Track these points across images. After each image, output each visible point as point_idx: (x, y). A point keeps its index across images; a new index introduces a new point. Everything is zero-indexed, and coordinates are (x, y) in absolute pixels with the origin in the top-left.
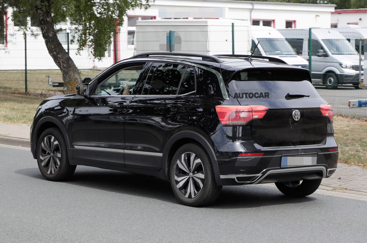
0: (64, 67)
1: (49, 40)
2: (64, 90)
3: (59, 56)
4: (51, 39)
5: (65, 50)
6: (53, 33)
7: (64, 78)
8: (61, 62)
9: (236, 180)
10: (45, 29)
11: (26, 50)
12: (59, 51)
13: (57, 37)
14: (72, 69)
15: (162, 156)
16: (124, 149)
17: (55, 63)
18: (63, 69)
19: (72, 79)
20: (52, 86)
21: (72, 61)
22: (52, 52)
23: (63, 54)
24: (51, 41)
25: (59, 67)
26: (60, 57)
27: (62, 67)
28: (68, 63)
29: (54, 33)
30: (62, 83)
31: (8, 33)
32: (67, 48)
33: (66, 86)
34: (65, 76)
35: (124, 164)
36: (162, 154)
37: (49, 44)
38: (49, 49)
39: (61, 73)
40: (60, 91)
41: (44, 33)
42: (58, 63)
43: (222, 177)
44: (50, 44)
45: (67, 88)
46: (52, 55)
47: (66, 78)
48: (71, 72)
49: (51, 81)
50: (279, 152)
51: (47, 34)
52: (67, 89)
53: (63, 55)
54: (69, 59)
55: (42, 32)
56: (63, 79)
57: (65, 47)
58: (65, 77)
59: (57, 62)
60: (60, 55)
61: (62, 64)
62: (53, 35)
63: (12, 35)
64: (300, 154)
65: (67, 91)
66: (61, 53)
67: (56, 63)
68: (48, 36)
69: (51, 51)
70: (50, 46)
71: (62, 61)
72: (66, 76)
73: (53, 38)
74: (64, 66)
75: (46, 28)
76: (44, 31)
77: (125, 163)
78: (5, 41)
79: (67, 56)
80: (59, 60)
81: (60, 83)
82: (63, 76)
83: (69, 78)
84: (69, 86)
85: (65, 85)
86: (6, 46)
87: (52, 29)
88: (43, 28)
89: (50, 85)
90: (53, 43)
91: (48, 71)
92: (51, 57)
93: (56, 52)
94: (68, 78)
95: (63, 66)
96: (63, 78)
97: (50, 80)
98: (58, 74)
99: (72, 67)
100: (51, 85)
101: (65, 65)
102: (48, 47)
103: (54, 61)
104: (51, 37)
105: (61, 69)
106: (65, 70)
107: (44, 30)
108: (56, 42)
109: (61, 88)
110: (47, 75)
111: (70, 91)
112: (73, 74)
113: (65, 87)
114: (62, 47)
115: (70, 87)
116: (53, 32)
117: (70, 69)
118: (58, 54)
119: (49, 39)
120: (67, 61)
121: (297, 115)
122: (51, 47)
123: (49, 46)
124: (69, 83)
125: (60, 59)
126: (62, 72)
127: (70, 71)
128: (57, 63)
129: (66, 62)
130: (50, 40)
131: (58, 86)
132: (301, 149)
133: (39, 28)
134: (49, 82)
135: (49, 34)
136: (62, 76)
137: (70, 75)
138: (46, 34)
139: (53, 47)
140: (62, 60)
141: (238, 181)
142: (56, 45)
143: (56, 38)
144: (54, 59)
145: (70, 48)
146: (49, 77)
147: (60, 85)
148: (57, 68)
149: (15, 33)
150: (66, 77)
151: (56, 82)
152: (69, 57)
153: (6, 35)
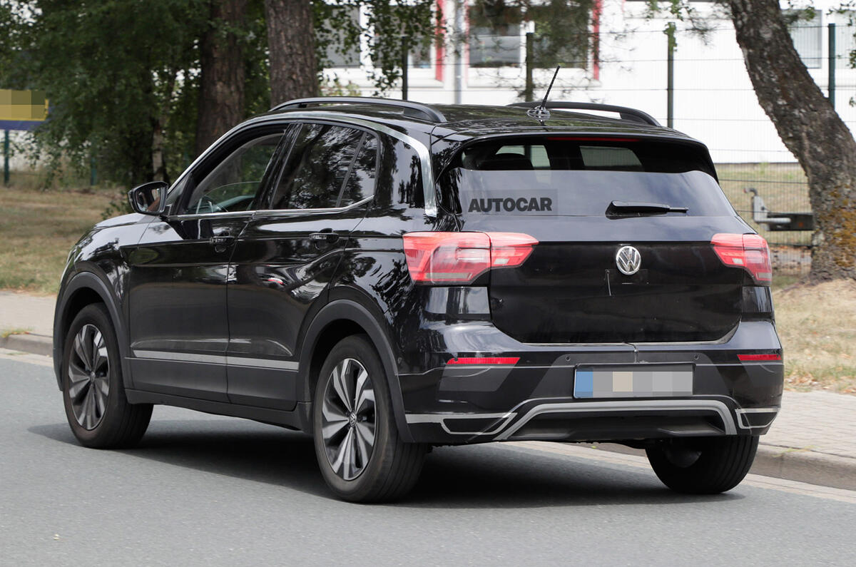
0: (815, 155)
1: (761, 53)
2: (815, 242)
3: (796, 112)
4: (768, 49)
5: (818, 90)
6: (775, 25)
7: (816, 197)
8: (804, 134)
9: (443, 426)
10: (745, 10)
11: (670, 89)
12: (796, 95)
13: (791, 41)
14: (845, 162)
15: (297, 368)
16: (226, 354)
17: (780, 139)
18: (811, 162)
19: (846, 204)
20: (766, 227)
21: (846, 131)
22: (771, 100)
23: (811, 106)
24: (770, 57)
25: (797, 154)
26: (799, 118)
27: (807, 155)
28: (831, 140)
29: (779, 28)
30: (806, 218)
31: (603, 29)
32: (826, 82)
33: (821, 229)
34: (819, 190)
35: (227, 395)
36: (297, 363)
37: (759, 68)
38: (758, 87)
39: (805, 179)
40: (796, 246)
41: (744, 24)
42: (792, 139)
43: (411, 419)
44: (763, 68)
45: (825, 235)
46: (770, 109)
47: (823, 199)
48: (841, 175)
49: (763, 209)
50: (567, 356)
51: (752, 30)
52: (826, 240)
53: (812, 110)
54: (837, 124)
55: (735, 22)
56: (811, 202)
57: (819, 77)
58: (819, 194)
59: (791, 135)
60: (803, 111)
61: (806, 143)
62: (775, 32)
63: (619, 37)
64: (635, 363)
65: (825, 249)
66: (807, 103)
67: (783, 141)
68: (758, 37)
69: (765, 94)
70: (765, 75)
71: (808, 134)
72: (824, 189)
73: (774, 44)
74: (815, 150)
75: (749, 7)
76: (741, 19)
77: (229, 392)
78: (590, 57)
79: (828, 115)
80: (798, 128)
81: (795, 217)
82: (812, 189)
83: (835, 196)
84: (835, 228)
85: (819, 223)
86: (596, 77)
87: (772, 11)
88: (740, 6)
89: (758, 223)
90: (775, 65)
91: (747, 170)
92: (767, 118)
93: (785, 97)
94: (830, 198)
95: (810, 152)
96: (810, 196)
97: (759, 202)
98: (787, 181)
99: (847, 156)
100: (764, 222)
101: (819, 150)
102: (758, 78)
103: (779, 133)
104: (769, 44)
105: (803, 163)
106: (818, 168)
107: (744, 13)
108: (785, 60)
109: (803, 236)
110: (748, 186)
111: (837, 246)
112: (848, 184)
113: (817, 233)
114: (811, 80)
115: (838, 231)
116: (774, 22)
117: (837, 164)
118: (792, 105)
119: (763, 50)
120: (826, 135)
121: (629, 260)
122: (770, 81)
123: (761, 75)
124: (832, 216)
125: (803, 124)
126: (806, 175)
127: (836, 171)
128: (789, 139)
129: (823, 137)
130: (765, 54)
131: (786, 227)
132: (640, 351)
133: (722, 8)
134: (753, 212)
135: (761, 31)
136: (806, 188)
137: (837, 187)
138: (748, 30)
139: (774, 80)
140: (811, 130)
141: (451, 431)
142: (788, 74)
143: (785, 47)
144: (777, 126)
145: (837, 82)
146: (753, 191)
147: (798, 222)
148: (790, 157)
149: (632, 28)
150: (824, 193)
151: (781, 212)
152: (836, 116)
153: (596, 35)
